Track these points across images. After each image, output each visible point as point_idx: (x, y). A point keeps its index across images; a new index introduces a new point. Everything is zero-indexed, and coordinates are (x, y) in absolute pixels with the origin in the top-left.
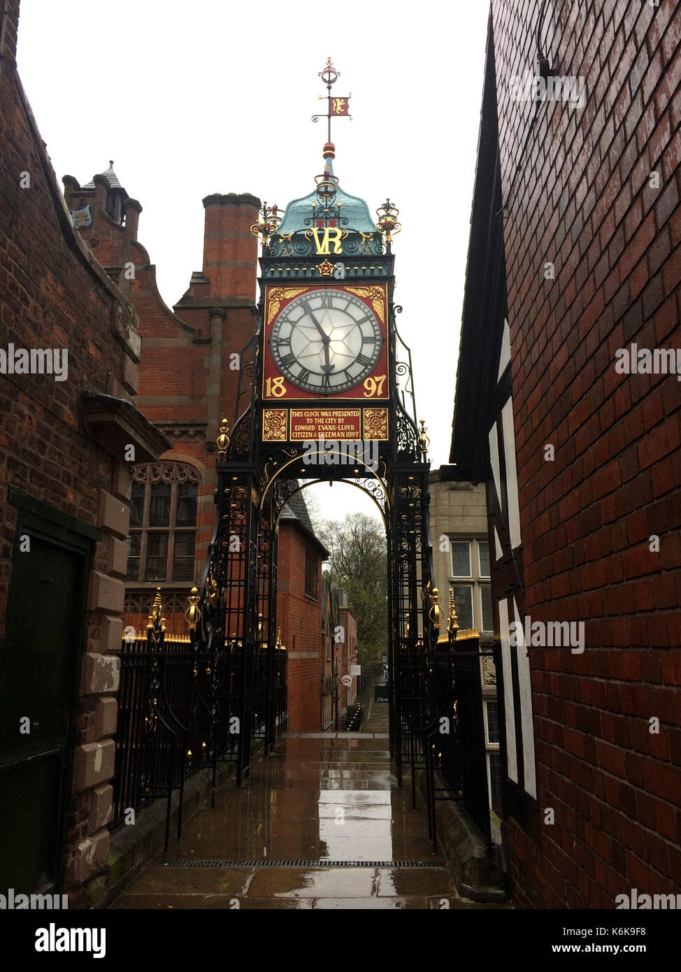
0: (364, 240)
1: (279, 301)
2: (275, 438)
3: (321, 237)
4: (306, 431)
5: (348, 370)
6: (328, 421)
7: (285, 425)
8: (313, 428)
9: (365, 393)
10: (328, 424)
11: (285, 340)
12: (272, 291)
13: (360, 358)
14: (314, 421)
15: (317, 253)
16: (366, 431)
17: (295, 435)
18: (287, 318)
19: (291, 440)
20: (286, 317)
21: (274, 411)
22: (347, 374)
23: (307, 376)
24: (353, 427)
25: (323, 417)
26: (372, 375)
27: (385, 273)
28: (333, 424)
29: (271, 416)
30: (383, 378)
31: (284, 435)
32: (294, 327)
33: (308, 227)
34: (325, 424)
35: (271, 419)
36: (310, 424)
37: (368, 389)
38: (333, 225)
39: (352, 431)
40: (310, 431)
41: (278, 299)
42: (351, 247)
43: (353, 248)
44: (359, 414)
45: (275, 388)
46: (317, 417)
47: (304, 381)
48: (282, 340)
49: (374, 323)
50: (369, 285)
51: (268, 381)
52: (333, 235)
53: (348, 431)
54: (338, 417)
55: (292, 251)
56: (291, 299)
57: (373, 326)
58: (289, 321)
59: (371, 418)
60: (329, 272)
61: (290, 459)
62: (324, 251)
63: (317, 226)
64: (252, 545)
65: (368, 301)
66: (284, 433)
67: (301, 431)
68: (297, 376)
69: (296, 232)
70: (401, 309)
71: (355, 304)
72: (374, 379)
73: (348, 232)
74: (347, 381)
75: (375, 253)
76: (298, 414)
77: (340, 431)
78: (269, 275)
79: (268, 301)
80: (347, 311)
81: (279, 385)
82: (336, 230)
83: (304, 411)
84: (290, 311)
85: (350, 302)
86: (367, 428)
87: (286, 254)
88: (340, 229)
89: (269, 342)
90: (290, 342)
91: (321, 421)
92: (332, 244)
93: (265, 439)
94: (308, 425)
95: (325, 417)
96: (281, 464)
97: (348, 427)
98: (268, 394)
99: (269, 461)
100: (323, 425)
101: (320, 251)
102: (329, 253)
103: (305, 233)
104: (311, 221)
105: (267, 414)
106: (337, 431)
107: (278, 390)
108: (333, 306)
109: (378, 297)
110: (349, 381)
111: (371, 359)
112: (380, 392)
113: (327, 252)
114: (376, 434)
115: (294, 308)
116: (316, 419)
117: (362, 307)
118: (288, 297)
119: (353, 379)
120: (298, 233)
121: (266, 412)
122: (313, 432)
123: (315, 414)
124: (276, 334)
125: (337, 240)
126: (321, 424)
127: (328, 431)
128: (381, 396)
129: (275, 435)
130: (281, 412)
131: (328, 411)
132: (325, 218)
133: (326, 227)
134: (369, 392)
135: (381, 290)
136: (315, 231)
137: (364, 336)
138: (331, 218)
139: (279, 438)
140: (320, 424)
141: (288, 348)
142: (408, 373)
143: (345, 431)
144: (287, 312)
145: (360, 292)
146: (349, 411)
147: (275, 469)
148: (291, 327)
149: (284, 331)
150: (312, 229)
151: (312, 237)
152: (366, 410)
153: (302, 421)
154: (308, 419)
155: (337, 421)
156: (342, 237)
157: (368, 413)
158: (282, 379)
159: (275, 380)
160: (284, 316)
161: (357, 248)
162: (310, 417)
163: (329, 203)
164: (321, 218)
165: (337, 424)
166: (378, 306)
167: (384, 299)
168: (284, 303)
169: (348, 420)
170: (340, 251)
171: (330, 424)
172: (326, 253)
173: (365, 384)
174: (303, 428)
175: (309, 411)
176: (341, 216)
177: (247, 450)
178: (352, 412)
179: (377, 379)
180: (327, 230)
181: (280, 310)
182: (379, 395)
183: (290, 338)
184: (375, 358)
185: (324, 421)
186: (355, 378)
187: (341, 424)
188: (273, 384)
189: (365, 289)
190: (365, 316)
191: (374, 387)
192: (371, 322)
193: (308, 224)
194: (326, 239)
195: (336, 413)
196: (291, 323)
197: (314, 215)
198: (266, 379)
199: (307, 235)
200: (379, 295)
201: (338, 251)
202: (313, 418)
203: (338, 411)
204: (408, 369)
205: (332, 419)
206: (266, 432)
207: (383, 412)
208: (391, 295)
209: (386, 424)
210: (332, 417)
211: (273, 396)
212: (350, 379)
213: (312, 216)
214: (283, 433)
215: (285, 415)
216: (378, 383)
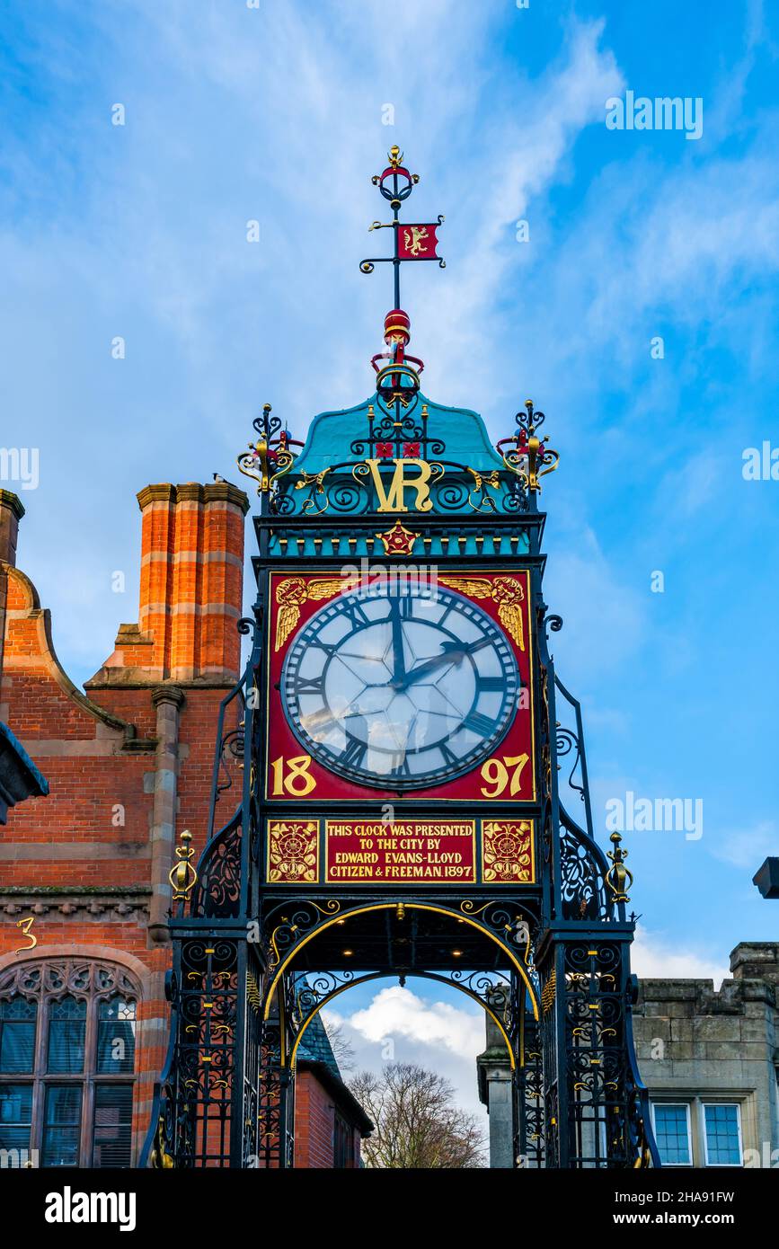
0: (479, 483)
1: (299, 606)
2: (292, 876)
3: (387, 479)
4: (359, 864)
5: (447, 744)
6: (405, 844)
7: (314, 852)
8: (375, 857)
9: (484, 791)
10: (405, 852)
11: (313, 682)
12: (283, 584)
13: (474, 721)
14: (376, 844)
15: (379, 510)
16: (487, 866)
17: (335, 871)
18: (317, 640)
19: (327, 881)
20: (314, 637)
21: (292, 824)
22: (446, 752)
23: (361, 754)
24: (458, 857)
25: (395, 837)
26: (498, 753)
27: (523, 550)
28: (417, 851)
29: (284, 833)
30: (523, 758)
31: (311, 872)
32: (331, 656)
33: (360, 458)
34: (399, 850)
35: (284, 840)
36: (366, 850)
37: (491, 781)
38: (412, 453)
39: (457, 865)
40: (368, 865)
41: (295, 602)
42: (450, 496)
43: (454, 501)
44: (473, 831)
45: (291, 777)
46: (383, 837)
47: (355, 764)
48: (306, 683)
49: (503, 650)
50: (491, 576)
51: (278, 765)
52: (412, 474)
53: (448, 864)
54: (426, 838)
55: (327, 504)
56: (324, 601)
57: (500, 657)
58: (319, 645)
59: (498, 840)
60: (406, 547)
61: (324, 918)
62: (394, 506)
63: (378, 456)
64: (248, 1087)
65: (490, 607)
66: (314, 867)
67: (348, 864)
68: (338, 754)
69: (333, 468)
70: (558, 623)
71: (461, 612)
72: (504, 763)
73: (444, 469)
74: (445, 765)
75: (502, 511)
76: (341, 831)
77: (432, 866)
78: (276, 552)
79: (276, 606)
80: (443, 626)
81: (302, 772)
82: (420, 462)
83: (354, 825)
84: (323, 625)
85: (451, 607)
86: (489, 858)
87: (312, 511)
88: (429, 462)
89: (278, 687)
90: (323, 686)
91: (392, 844)
92: (410, 492)
93: (272, 877)
94: (363, 852)
95: (400, 838)
96: (305, 927)
97: (447, 857)
98: (278, 790)
99: (281, 923)
100: (396, 852)
101: (385, 506)
102: (406, 509)
103: (353, 470)
104: (367, 446)
105: (277, 830)
106: (425, 864)
107: (300, 783)
108: (414, 616)
109: (510, 599)
110: (449, 765)
111: (497, 722)
112: (516, 787)
113: (401, 507)
114: (507, 871)
115: (331, 618)
116: (380, 841)
117: (477, 617)
118: (318, 598)
119: (457, 761)
120: (338, 471)
121: (273, 825)
122: (375, 867)
123: (378, 831)
124: (292, 670)
125: (420, 485)
126: (392, 851)
127: (407, 865)
128: (518, 795)
129: (293, 872)
130: (305, 825)
131: (406, 824)
132: (394, 441)
133: (398, 458)
134: (492, 788)
135: (516, 584)
136: (374, 464)
137: (482, 674)
138: (408, 439)
139: (302, 877)
140: (388, 851)
141: (320, 696)
142: (574, 751)
143: (443, 865)
144: (316, 626)
145: (472, 589)
146: (450, 824)
147: (294, 939)
148: (326, 657)
149: (311, 664)
150: (368, 461)
151: (368, 479)
152: (486, 824)
153: (351, 844)
154: (363, 841)
155: (425, 845)
156: (433, 477)
157: (492, 829)
158: (307, 759)
159: (291, 763)
160: (309, 633)
161: (463, 501)
162: (367, 837)
163: (403, 411)
164: (388, 439)
165: (425, 851)
166: (512, 618)
167: (523, 604)
168: (308, 609)
169: (449, 844)
170: (429, 505)
171: (411, 851)
172: (398, 509)
173: (485, 772)
174: (352, 858)
175: (366, 825)
176: (429, 436)
177: (233, 899)
178: (456, 827)
179: (509, 761)
180: (400, 463)
181: (301, 622)
182: (513, 794)
183: (323, 679)
184: (504, 719)
185: (398, 844)
186: (464, 759)
187: (433, 851)
188: (287, 771)
189: (482, 582)
190: (483, 636)
191: (504, 778)
192: (496, 648)
193: (359, 453)
194: (399, 482)
195: (424, 830)
196: (325, 648)
197: (372, 434)
198: (273, 759)
199: (358, 475)
200: (512, 595)
201: (424, 504)
202: (374, 838)
203: (427, 824)
204: (574, 743)
205: (414, 841)
206: (273, 866)
207: (523, 827)
208: (537, 594)
209: (528, 852)
210: (413, 837)
211: (287, 794)
212: (452, 761)
213: (367, 436)
214: (310, 868)
215: (314, 833)
216: (511, 770)
